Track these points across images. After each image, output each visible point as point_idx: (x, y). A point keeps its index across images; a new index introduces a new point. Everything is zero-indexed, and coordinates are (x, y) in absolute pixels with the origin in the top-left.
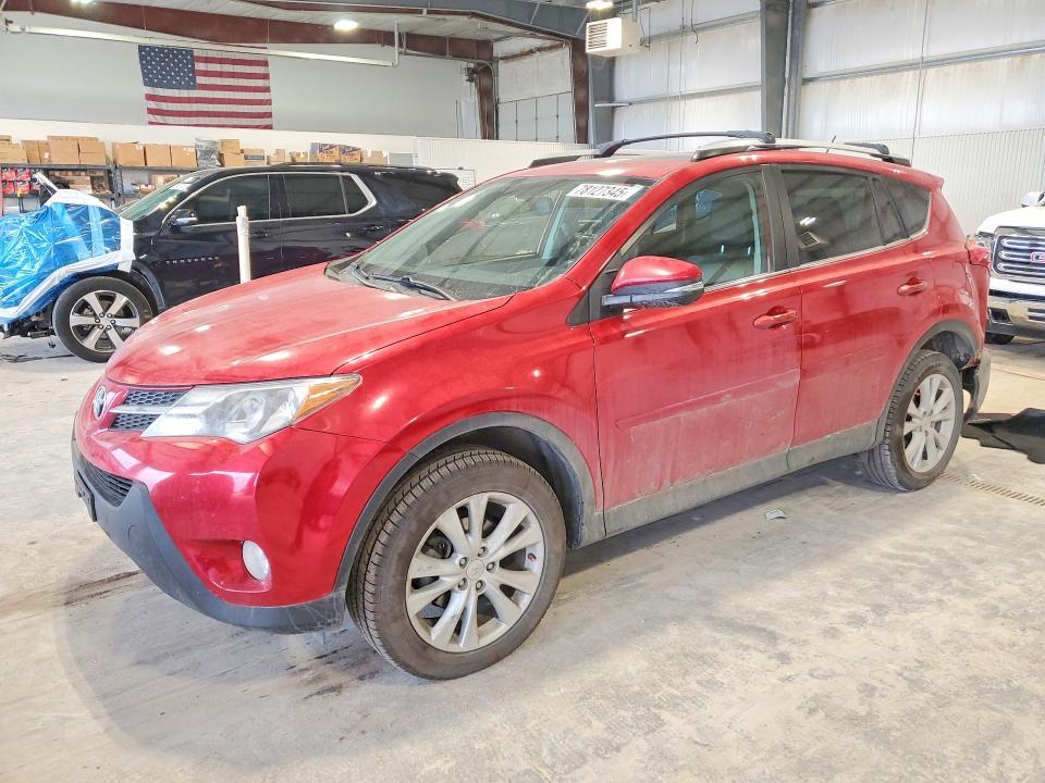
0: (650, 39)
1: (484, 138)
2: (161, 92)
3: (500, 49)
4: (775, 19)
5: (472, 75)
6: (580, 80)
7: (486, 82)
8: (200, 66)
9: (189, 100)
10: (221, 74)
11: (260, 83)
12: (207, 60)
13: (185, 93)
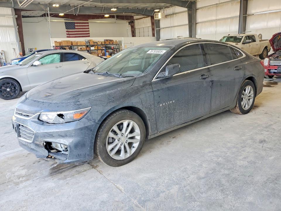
0: (167, 15)
1: (132, 37)
2: (69, 30)
3: (135, 17)
4: (190, 12)
5: (130, 23)
6: (153, 24)
7: (132, 24)
8: (76, 25)
9: (74, 32)
10: (80, 26)
11: (87, 27)
12: (77, 23)
13: (73, 30)
